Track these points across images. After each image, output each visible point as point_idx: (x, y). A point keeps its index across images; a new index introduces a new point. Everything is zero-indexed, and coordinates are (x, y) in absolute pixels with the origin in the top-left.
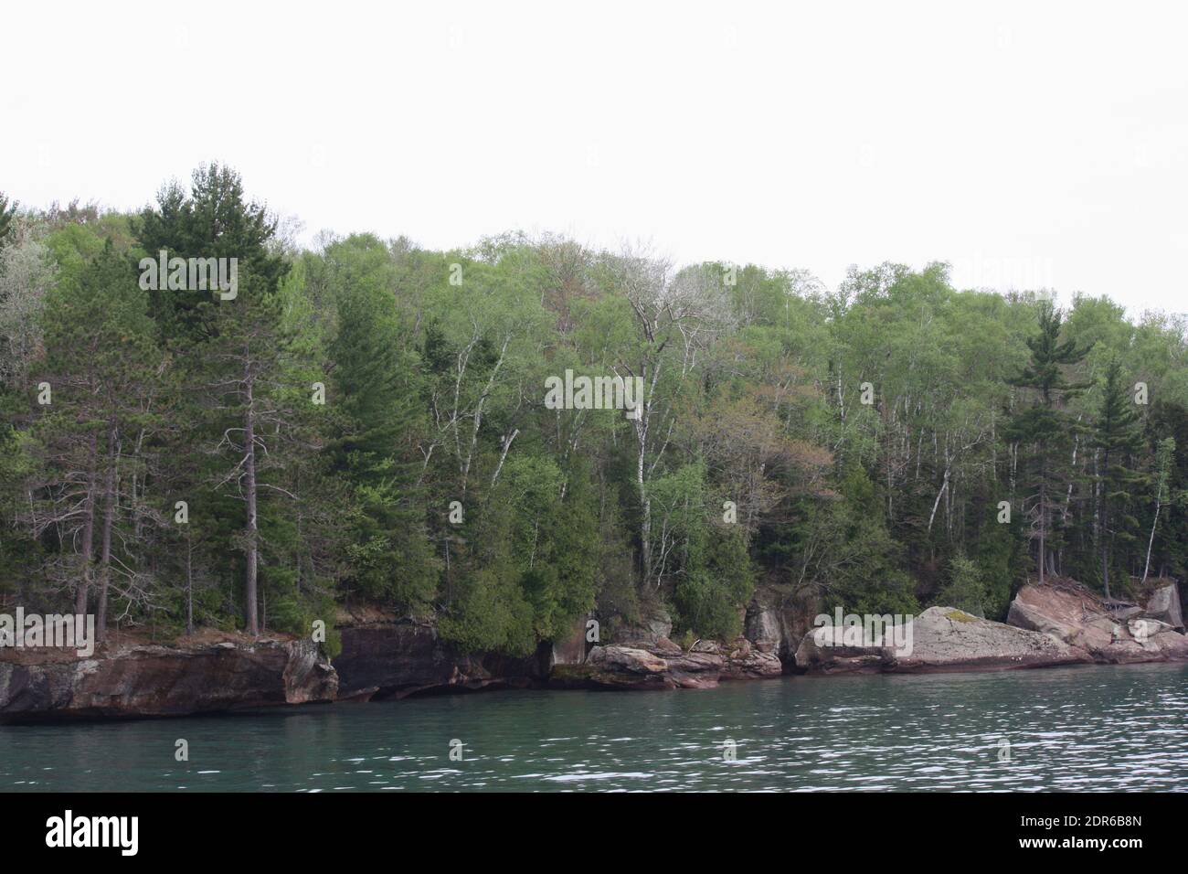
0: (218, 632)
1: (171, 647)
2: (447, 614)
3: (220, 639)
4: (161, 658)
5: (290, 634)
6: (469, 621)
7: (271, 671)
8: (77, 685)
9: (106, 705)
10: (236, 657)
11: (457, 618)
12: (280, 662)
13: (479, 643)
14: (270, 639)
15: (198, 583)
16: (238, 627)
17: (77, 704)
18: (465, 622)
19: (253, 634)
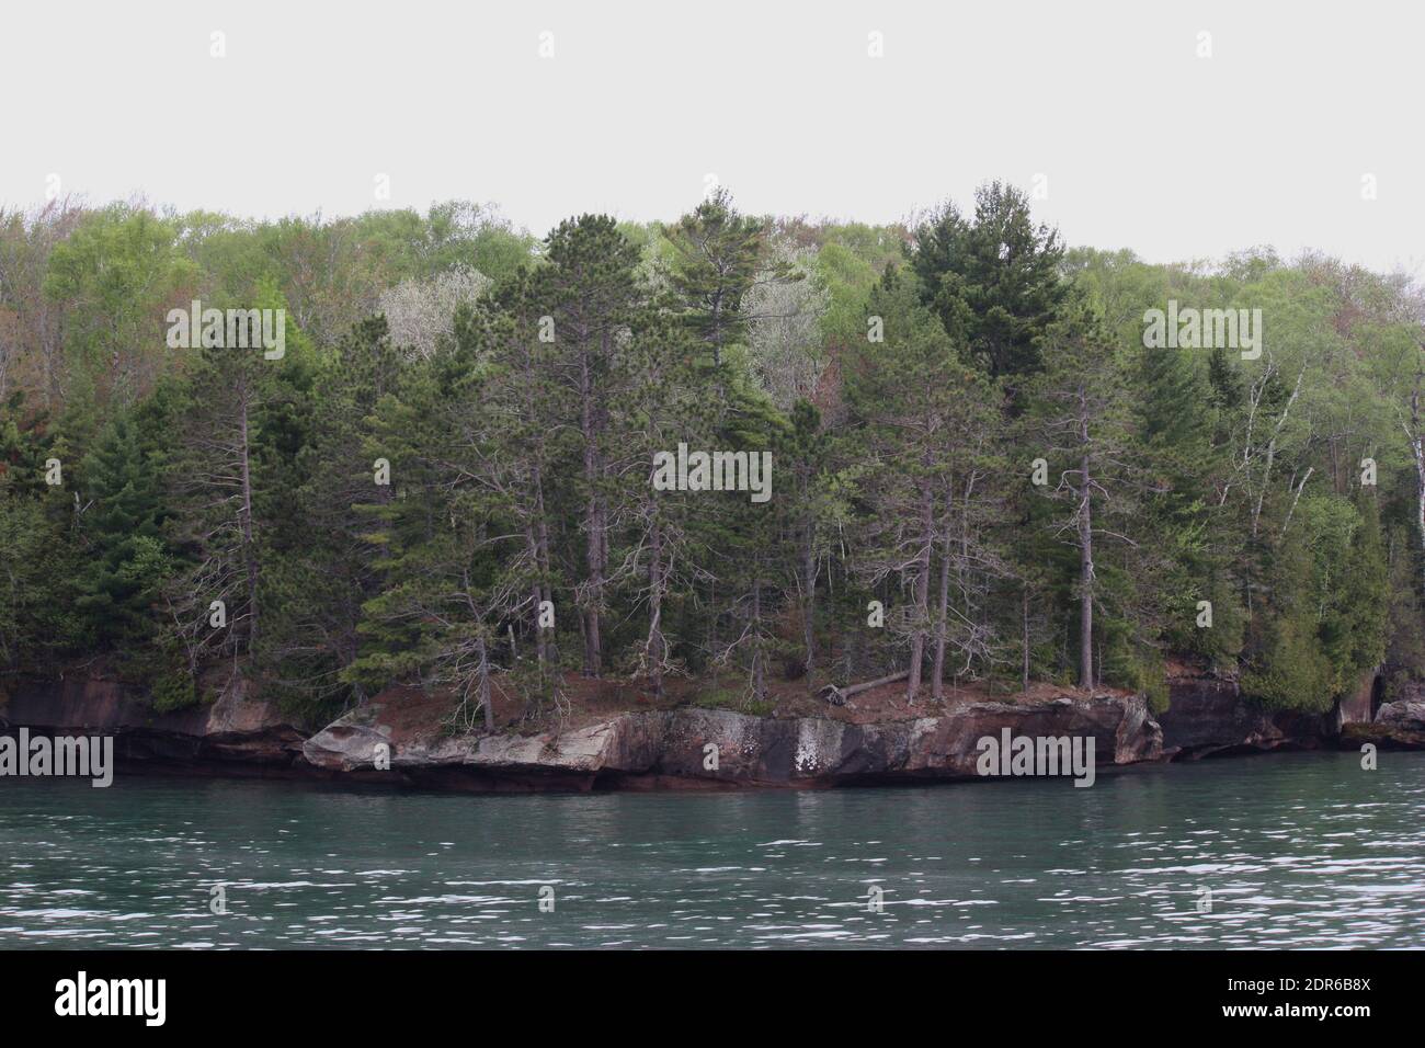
0: (1054, 688)
1: (1009, 703)
2: (1251, 668)
3: (1056, 695)
4: (998, 715)
5: (1124, 689)
6: (1274, 675)
7: (1105, 729)
8: (915, 744)
9: (940, 765)
10: (1072, 713)
11: (1260, 672)
12: (1115, 718)
13: (1285, 699)
14: (1106, 695)
15: (1035, 636)
16: (1072, 683)
17: (914, 763)
18: (1270, 676)
19: (1088, 690)
